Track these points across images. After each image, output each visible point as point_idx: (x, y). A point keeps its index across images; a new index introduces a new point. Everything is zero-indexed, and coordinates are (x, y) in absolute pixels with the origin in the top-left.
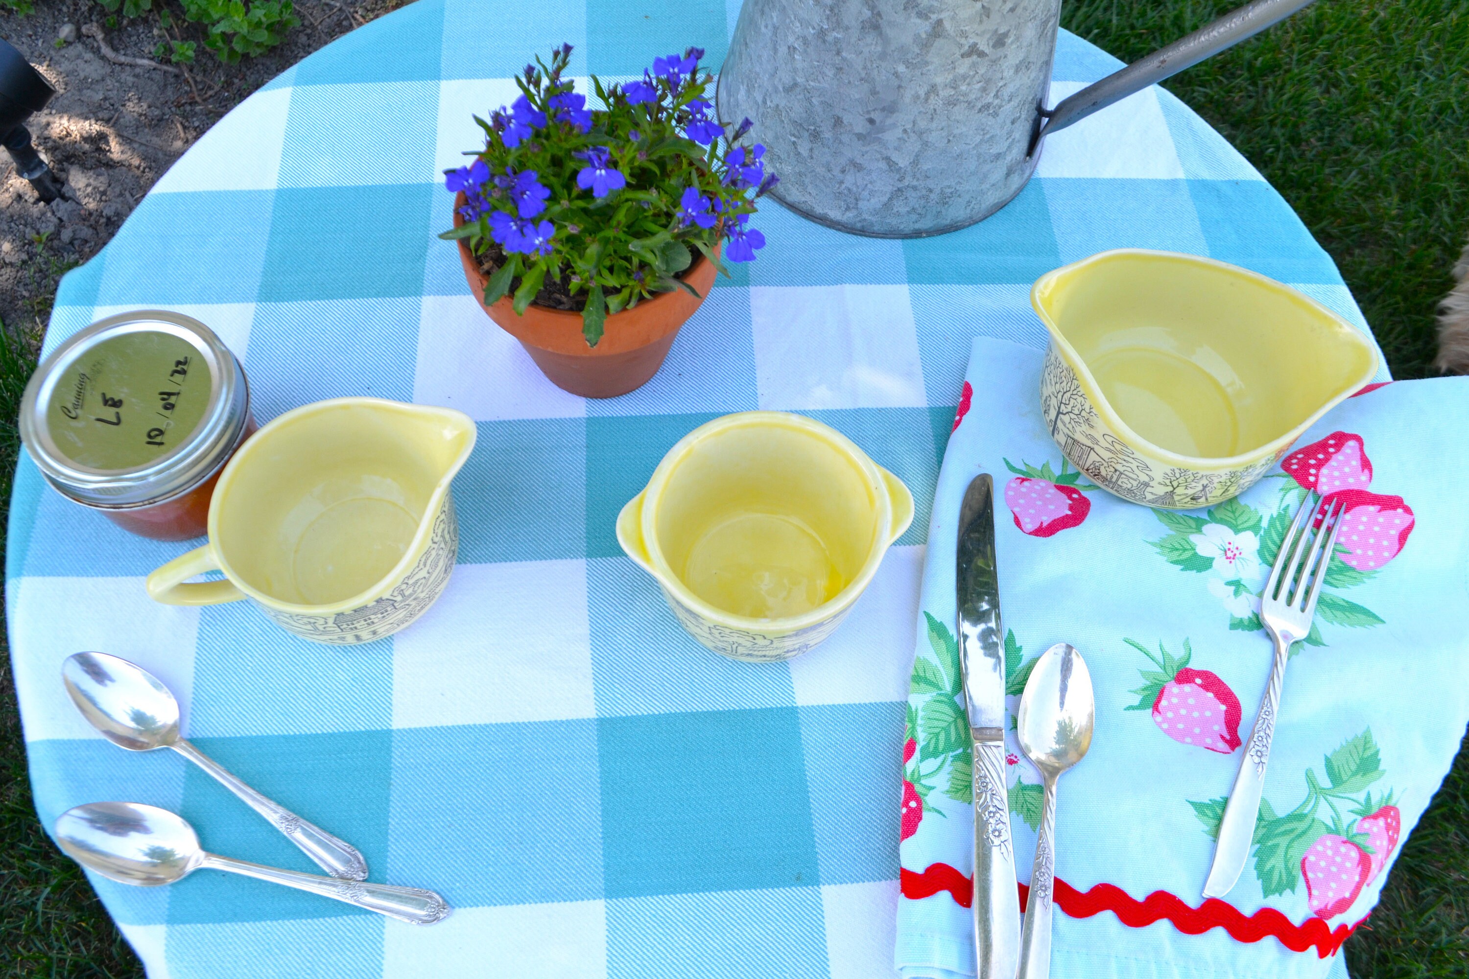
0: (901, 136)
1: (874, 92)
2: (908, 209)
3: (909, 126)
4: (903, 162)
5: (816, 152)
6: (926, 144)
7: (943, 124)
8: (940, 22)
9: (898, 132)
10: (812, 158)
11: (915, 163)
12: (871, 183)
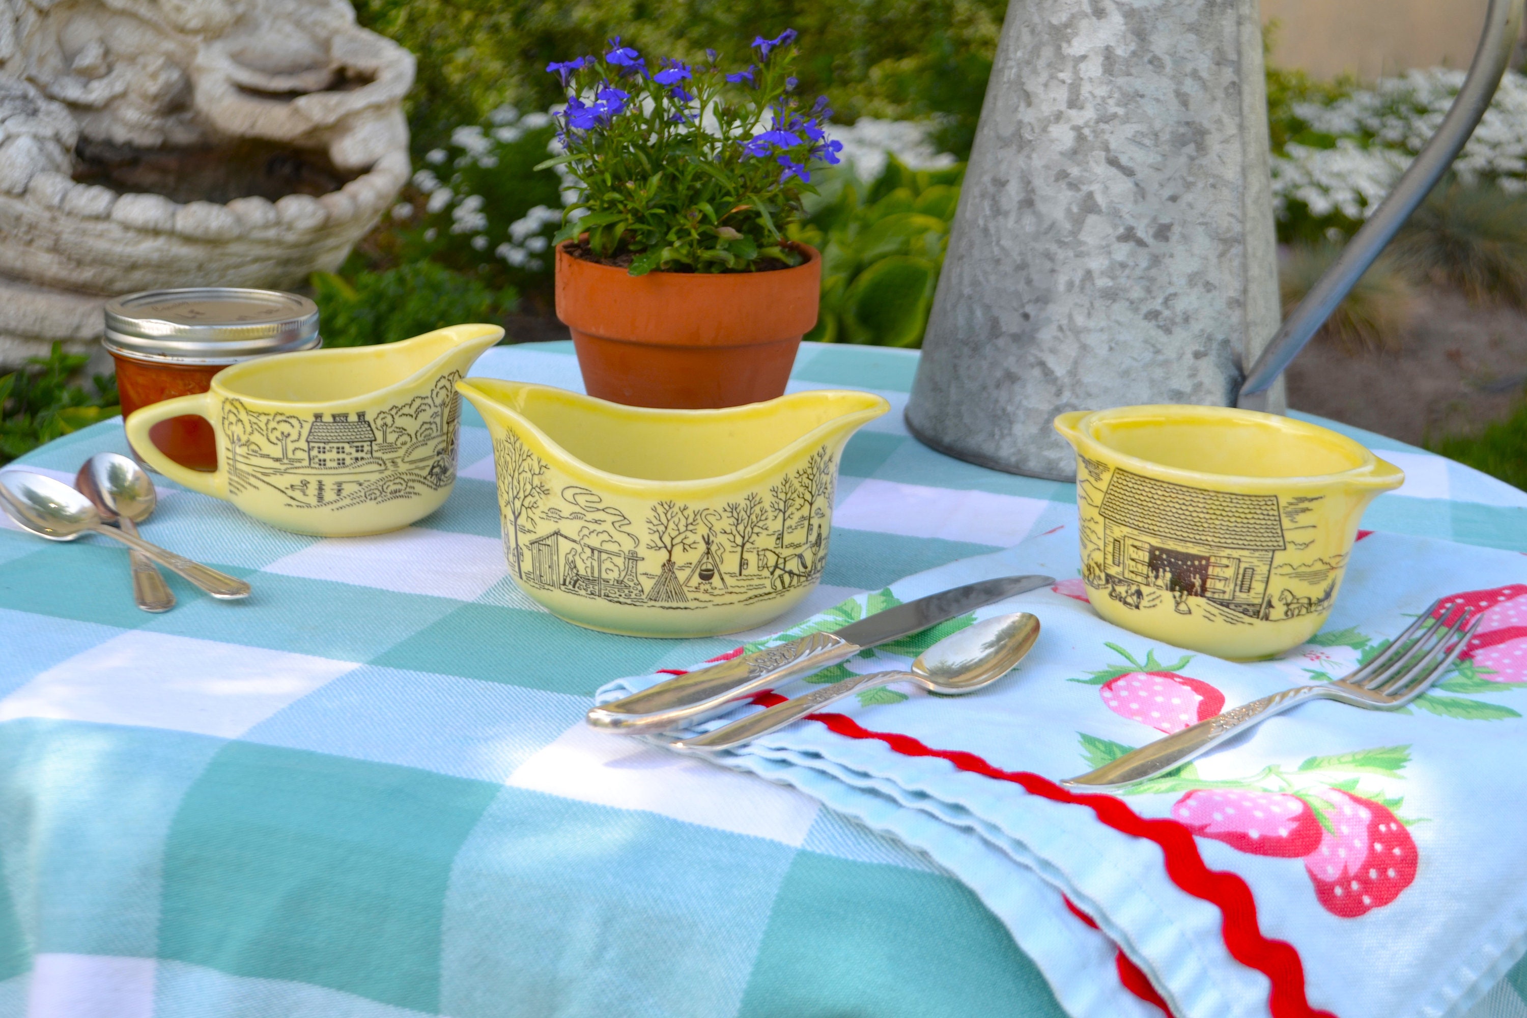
0: (1056, 334)
1: (1028, 281)
3: (1064, 322)
4: (1059, 370)
7: (1103, 324)
8: (1090, 195)
9: (1052, 330)
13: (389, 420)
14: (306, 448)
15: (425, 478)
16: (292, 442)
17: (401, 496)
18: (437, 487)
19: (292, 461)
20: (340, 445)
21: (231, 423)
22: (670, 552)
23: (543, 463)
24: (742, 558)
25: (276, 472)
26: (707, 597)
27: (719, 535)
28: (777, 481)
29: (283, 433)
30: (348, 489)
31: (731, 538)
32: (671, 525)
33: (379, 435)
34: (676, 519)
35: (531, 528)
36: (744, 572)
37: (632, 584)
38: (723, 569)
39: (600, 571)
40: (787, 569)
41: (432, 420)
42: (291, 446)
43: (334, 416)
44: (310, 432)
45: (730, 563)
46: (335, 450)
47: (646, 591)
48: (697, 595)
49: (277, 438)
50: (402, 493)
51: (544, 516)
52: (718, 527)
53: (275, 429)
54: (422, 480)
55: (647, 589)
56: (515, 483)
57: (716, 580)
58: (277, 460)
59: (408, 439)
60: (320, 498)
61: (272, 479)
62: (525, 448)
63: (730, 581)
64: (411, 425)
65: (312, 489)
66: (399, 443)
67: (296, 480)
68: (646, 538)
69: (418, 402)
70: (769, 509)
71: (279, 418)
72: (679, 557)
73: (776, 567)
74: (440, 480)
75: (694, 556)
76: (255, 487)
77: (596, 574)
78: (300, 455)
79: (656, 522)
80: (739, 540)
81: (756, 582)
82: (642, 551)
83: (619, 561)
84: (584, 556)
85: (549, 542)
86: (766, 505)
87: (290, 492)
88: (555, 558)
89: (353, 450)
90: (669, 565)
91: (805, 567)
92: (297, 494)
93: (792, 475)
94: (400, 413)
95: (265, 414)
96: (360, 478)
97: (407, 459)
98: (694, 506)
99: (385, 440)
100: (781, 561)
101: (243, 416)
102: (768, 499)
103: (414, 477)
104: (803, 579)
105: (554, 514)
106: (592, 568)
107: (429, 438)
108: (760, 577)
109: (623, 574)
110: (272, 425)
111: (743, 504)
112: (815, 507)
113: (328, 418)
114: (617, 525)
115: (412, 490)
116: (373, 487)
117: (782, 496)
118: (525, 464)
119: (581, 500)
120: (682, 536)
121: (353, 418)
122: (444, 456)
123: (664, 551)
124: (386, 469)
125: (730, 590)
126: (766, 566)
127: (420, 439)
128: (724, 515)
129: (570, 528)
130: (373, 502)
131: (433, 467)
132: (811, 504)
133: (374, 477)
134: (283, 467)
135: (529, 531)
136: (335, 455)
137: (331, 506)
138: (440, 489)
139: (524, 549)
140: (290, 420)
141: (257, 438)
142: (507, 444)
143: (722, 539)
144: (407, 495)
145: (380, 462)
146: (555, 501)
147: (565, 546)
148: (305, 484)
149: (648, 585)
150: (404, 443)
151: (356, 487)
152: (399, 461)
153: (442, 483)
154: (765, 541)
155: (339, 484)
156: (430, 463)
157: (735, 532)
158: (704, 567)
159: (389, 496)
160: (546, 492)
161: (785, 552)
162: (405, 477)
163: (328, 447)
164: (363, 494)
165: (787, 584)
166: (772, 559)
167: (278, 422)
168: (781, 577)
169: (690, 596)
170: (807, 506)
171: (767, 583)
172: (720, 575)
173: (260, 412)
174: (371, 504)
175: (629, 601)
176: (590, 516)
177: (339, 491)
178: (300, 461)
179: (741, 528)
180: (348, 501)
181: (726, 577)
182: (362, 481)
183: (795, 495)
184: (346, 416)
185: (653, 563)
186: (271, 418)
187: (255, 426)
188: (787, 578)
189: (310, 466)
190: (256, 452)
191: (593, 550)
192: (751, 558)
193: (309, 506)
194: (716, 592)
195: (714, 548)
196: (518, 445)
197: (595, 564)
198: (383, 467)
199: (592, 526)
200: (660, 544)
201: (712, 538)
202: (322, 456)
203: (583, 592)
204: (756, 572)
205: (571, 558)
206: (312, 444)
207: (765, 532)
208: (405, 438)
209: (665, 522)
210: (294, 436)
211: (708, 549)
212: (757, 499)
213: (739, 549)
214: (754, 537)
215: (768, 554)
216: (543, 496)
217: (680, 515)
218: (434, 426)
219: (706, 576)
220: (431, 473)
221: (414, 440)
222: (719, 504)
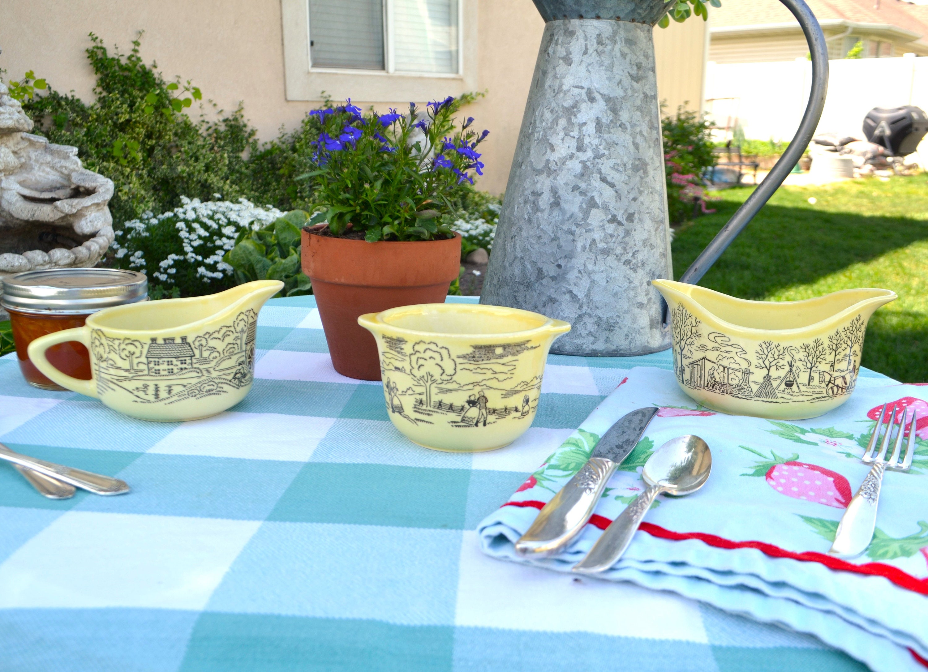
0: (577, 275)
1: (559, 247)
2: (587, 332)
3: (582, 268)
4: (581, 295)
5: (528, 297)
6: (593, 282)
7: (603, 268)
9: (575, 273)
10: (526, 302)
11: (588, 296)
12: (562, 311)
13: (204, 342)
14: (146, 362)
15: (230, 381)
16: (137, 358)
17: (214, 394)
18: (239, 387)
19: (137, 371)
20: (170, 360)
21: (96, 346)
22: (769, 370)
23: (698, 320)
24: (810, 375)
25: (126, 379)
26: (789, 397)
27: (798, 362)
28: (832, 333)
29: (130, 352)
30: (176, 389)
31: (805, 364)
32: (770, 355)
33: (197, 352)
34: (773, 352)
35: (690, 356)
36: (811, 384)
37: (746, 387)
38: (799, 381)
39: (728, 379)
40: (836, 384)
41: (234, 342)
42: (136, 361)
43: (165, 340)
44: (149, 351)
45: (803, 378)
46: (166, 363)
47: (754, 392)
48: (783, 395)
49: (127, 356)
50: (214, 392)
51: (697, 349)
52: (797, 357)
53: (124, 349)
54: (228, 382)
55: (754, 390)
56: (682, 331)
57: (795, 387)
58: (127, 370)
59: (217, 354)
60: (157, 396)
61: (124, 384)
62: (688, 312)
63: (803, 388)
64: (220, 346)
65: (151, 390)
66: (211, 358)
67: (140, 384)
68: (755, 361)
69: (225, 329)
70: (827, 349)
71: (127, 342)
72: (774, 373)
73: (830, 382)
74: (241, 382)
75: (782, 373)
76: (112, 389)
77: (726, 381)
78: (142, 367)
79: (761, 353)
80: (809, 365)
81: (818, 390)
82: (752, 369)
83: (739, 374)
84: (719, 371)
85: (699, 363)
86: (825, 346)
87: (136, 393)
88: (703, 372)
89: (179, 363)
90: (768, 378)
91: (846, 384)
92: (141, 394)
93: (841, 330)
94: (212, 337)
95: (118, 339)
96: (185, 382)
97: (217, 369)
98: (784, 344)
99: (201, 355)
100: (832, 379)
101: (104, 341)
102: (826, 343)
103: (222, 381)
104: (844, 390)
105: (703, 348)
106: (724, 377)
107: (232, 354)
108: (820, 387)
109: (741, 381)
110: (123, 346)
111: (812, 344)
112: (853, 349)
113: (160, 341)
114: (738, 354)
115: (221, 389)
116: (193, 388)
117: (835, 341)
118: (688, 321)
119: (719, 340)
120: (776, 361)
121: (178, 341)
122: (244, 366)
123: (765, 369)
124: (202, 376)
125: (803, 393)
126: (824, 381)
127: (226, 355)
128: (801, 350)
129: (712, 355)
130: (194, 398)
131: (236, 374)
132: (851, 348)
133: (194, 381)
134: (131, 375)
135: (689, 357)
136: (165, 366)
137: (164, 402)
138: (241, 388)
139: (686, 367)
140: (135, 343)
141: (113, 356)
142: (678, 311)
143: (799, 364)
144: (218, 393)
145: (198, 371)
146: (704, 341)
147: (708, 365)
148: (146, 387)
149: (755, 388)
150: (215, 358)
151: (181, 388)
152: (211, 370)
153: (242, 384)
154: (824, 367)
155: (170, 386)
156: (234, 371)
157: (807, 360)
158: (788, 380)
159: (205, 394)
160: (699, 336)
161: (835, 374)
162: (215, 380)
163: (161, 361)
164: (186, 393)
165: (835, 393)
166: (827, 378)
167: (127, 344)
168: (832, 388)
169: (779, 395)
170: (849, 348)
171: (824, 391)
172: (797, 384)
173: (115, 337)
174: (192, 400)
175: (744, 397)
176: (723, 349)
177: (170, 391)
178: (141, 371)
179: (810, 358)
180: (176, 398)
181: (800, 386)
182: (185, 384)
183: (842, 342)
184: (173, 339)
185: (759, 375)
186: (121, 341)
187: (111, 348)
188: (835, 389)
189: (149, 375)
190: (112, 365)
191: (724, 368)
192: (816, 376)
193: (149, 402)
194: (794, 394)
195: (794, 369)
196: (684, 311)
197: (725, 375)
198: (200, 374)
199: (725, 355)
200: (763, 365)
201: (793, 363)
202: (157, 367)
203: (718, 391)
204: (818, 384)
205: (712, 372)
206: (150, 359)
207: (824, 362)
208: (216, 354)
209: (766, 353)
210: (138, 354)
211: (791, 369)
212: (821, 342)
213: (809, 370)
214: (818, 364)
215: (825, 374)
216: (697, 338)
217: (775, 349)
218: (236, 346)
219: (789, 385)
220: (234, 378)
221: (222, 356)
222: (798, 344)
